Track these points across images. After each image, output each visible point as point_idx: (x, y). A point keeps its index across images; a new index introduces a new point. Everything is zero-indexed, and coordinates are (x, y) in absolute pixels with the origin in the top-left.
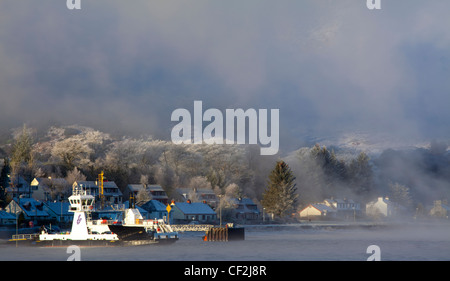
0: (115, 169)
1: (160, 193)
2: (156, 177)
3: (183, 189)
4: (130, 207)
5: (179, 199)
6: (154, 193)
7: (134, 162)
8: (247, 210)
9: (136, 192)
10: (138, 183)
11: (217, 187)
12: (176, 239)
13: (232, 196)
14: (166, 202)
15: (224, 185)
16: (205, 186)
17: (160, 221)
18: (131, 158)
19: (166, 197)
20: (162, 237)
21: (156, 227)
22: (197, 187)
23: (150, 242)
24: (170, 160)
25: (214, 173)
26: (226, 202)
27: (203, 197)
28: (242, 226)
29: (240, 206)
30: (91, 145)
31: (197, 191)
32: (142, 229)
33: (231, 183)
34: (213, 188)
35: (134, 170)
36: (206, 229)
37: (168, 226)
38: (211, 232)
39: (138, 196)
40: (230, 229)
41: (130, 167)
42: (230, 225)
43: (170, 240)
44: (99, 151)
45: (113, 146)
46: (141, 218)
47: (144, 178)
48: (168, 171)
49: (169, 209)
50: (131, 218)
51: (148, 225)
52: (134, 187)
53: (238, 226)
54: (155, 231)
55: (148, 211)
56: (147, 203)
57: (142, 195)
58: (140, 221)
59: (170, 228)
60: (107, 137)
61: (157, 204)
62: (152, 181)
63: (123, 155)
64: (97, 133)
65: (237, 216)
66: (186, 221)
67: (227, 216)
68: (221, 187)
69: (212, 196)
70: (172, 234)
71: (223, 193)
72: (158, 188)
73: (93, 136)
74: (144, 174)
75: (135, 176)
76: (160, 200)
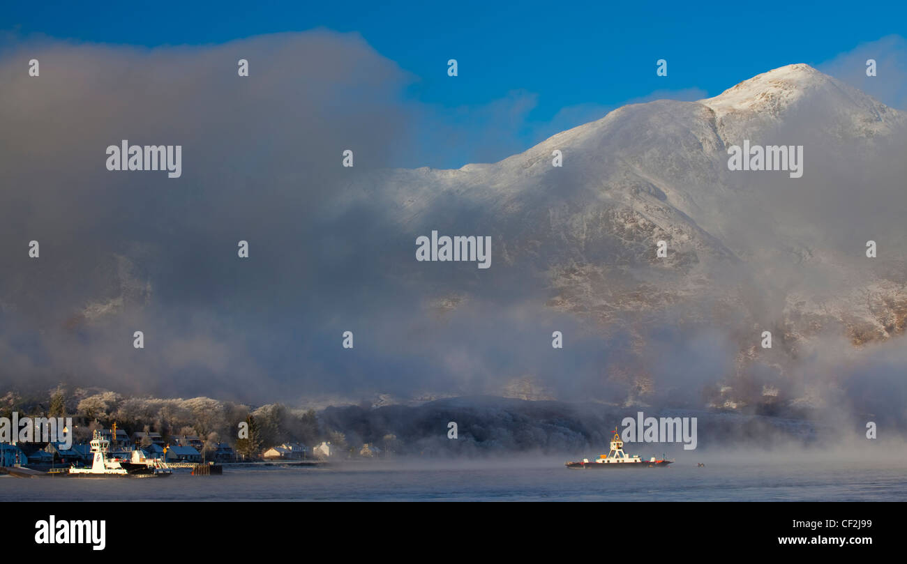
0: (125, 420)
1: (159, 439)
2: (155, 426)
3: (176, 436)
4: (136, 449)
5: (173, 443)
6: (154, 439)
7: (139, 415)
8: (224, 452)
9: (140, 438)
10: (142, 431)
11: (201, 435)
12: (171, 474)
13: (213, 441)
14: (163, 446)
15: (206, 432)
16: (192, 434)
17: (159, 460)
18: (136, 412)
19: (163, 442)
20: (161, 472)
21: (155, 464)
22: (186, 435)
23: (152, 476)
24: (166, 414)
25: (199, 424)
26: (208, 446)
27: (192, 442)
28: (220, 464)
29: (219, 449)
30: (107, 403)
31: (186, 438)
32: (145, 466)
33: (213, 431)
34: (198, 435)
35: (139, 421)
36: (193, 466)
37: (165, 464)
38: (197, 468)
39: (142, 441)
40: (211, 466)
41: (136, 419)
42: (212, 463)
43: (165, 475)
44: (112, 407)
45: (123, 403)
46: (144, 457)
47: (147, 428)
48: (164, 422)
49: (165, 451)
50: (137, 458)
51: (150, 463)
52: (139, 434)
53: (217, 464)
54: (154, 468)
55: (149, 453)
56: (149, 447)
57: (145, 440)
58: (144, 460)
59: (166, 466)
60: (119, 396)
61: (157, 448)
62: (152, 430)
63: (132, 409)
64: (111, 393)
65: (217, 457)
66: (179, 460)
67: (209, 456)
68: (204, 435)
69: (197, 442)
70: (167, 470)
71: (206, 439)
72: (157, 435)
73: (109, 396)
74: (147, 424)
75: (139, 427)
76: (159, 444)
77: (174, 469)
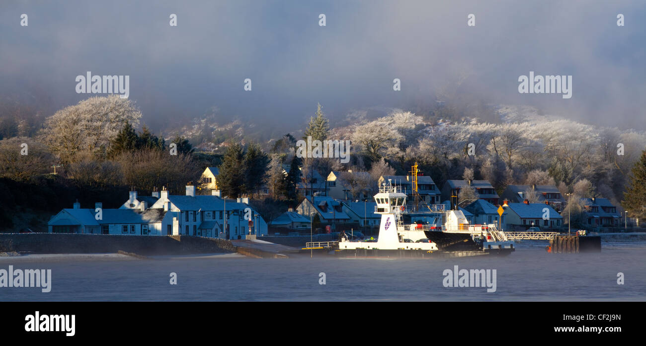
0: (431, 160)
1: (489, 191)
2: (483, 170)
3: (519, 186)
4: (452, 208)
5: (514, 198)
6: (481, 191)
7: (455, 151)
8: (603, 214)
9: (458, 190)
10: (460, 177)
11: (562, 184)
12: (512, 250)
13: (584, 196)
14: (497, 202)
15: (571, 180)
16: (546, 183)
17: (491, 226)
18: (451, 147)
19: (497, 196)
20: (496, 247)
21: (485, 234)
22: (535, 184)
23: (479, 253)
24: (501, 149)
25: (559, 166)
26: (575, 202)
27: (545, 196)
28: (597, 234)
29: (594, 208)
30: (401, 131)
31: (536, 189)
32: (468, 236)
33: (582, 178)
34: (557, 185)
35: (455, 161)
36: (550, 237)
37: (501, 233)
38: (556, 241)
39: (461, 194)
40: (582, 238)
41: (451, 157)
42: (582, 233)
43: (503, 251)
44: (411, 137)
45: (426, 132)
46: (466, 222)
47: (469, 172)
48: (498, 164)
49: (500, 211)
50: (454, 222)
51: (475, 231)
52: (456, 183)
53: (591, 234)
54: (483, 240)
55: (474, 214)
56: (473, 204)
57: (466, 194)
58: (465, 227)
59: (503, 236)
60: (420, 120)
61: (485, 205)
62: (478, 176)
63: (444, 142)
64: (408, 115)
65: (590, 220)
66: (525, 227)
67: (577, 221)
68: (567, 184)
69: (555, 196)
70: (506, 243)
71: (571, 191)
72: (486, 184)
73: (405, 119)
74: (469, 167)
75: (456, 169)
76: (489, 200)
77: (516, 242)
